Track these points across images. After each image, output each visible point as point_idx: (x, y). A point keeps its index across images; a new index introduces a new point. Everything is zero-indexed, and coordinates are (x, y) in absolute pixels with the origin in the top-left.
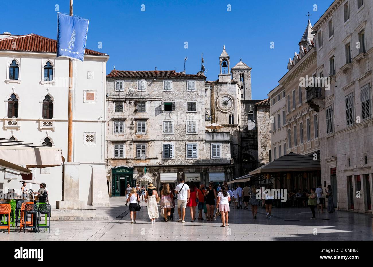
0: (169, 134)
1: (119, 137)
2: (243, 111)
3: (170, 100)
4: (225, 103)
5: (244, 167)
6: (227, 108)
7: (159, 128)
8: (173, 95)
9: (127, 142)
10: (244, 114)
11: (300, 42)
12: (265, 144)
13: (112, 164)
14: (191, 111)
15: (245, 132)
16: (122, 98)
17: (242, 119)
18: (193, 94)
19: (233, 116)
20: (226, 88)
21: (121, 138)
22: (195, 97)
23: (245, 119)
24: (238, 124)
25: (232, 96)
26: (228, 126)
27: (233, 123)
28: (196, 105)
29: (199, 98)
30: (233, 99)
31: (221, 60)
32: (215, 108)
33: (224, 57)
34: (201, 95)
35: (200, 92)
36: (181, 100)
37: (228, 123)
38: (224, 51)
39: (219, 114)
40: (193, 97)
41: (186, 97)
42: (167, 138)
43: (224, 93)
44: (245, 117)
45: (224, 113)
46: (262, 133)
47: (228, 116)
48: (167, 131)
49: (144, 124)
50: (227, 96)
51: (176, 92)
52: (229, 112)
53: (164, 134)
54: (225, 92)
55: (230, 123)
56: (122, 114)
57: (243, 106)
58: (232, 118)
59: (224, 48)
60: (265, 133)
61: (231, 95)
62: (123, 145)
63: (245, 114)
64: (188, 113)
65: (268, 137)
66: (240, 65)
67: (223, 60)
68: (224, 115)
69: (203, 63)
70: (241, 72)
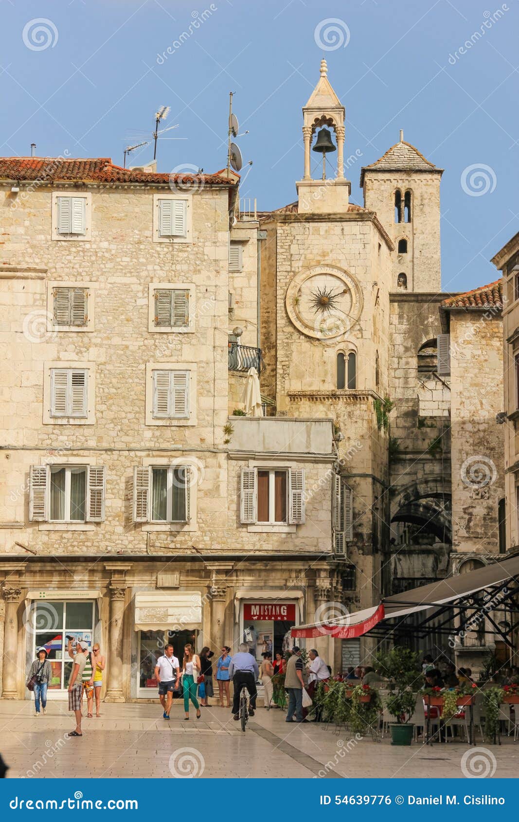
0: (72, 422)
2: (399, 339)
4: (323, 302)
7: (32, 395)
8: (93, 258)
10: (402, 349)
14: (170, 326)
15: (406, 425)
17: (396, 369)
18: (180, 254)
19: (353, 355)
22: (185, 267)
23: (407, 373)
24: (374, 388)
25: (352, 271)
26: (334, 396)
27: (353, 385)
28: (192, 301)
29: (204, 273)
30: (357, 287)
31: (309, 120)
32: (282, 322)
33: (320, 109)
34: (213, 258)
35: (209, 249)
36: (124, 280)
38: (323, 84)
39: (294, 347)
40: (178, 267)
41: (150, 268)
42: (64, 438)
43: (319, 261)
44: (407, 363)
45: (316, 343)
47: (331, 355)
48: (64, 409)
50: (333, 270)
51: (105, 244)
52: (339, 340)
53: (52, 422)
54: (324, 254)
55: (341, 385)
57: (401, 317)
58: (347, 364)
59: (321, 71)
60: (482, 427)
61: (345, 267)
63: (407, 349)
64: (154, 334)
66: (402, 154)
67: (317, 120)
68: (317, 351)
69: (235, 135)
70: (398, 184)
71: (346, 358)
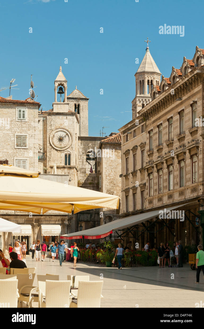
2: (81, 150)
4: (61, 140)
5: (80, 219)
6: (63, 146)
10: (81, 153)
11: (137, 73)
12: (112, 191)
14: (21, 146)
17: (80, 159)
18: (24, 125)
19: (70, 155)
20: (62, 120)
22: (25, 129)
23: (83, 160)
24: (75, 165)
25: (69, 130)
26: (64, 168)
27: (69, 164)
28: (27, 139)
29: (31, 131)
30: (71, 135)
31: (57, 84)
32: (48, 145)
33: (60, 81)
34: (33, 126)
35: (32, 124)
36: (7, 132)
37: (63, 164)
38: (61, 74)
39: (52, 152)
40: (23, 129)
41: (15, 129)
43: (59, 127)
44: (83, 157)
45: (59, 151)
46: (108, 178)
47: (63, 155)
50: (63, 130)
52: (66, 150)
54: (61, 125)
55: (66, 164)
57: (81, 144)
58: (68, 158)
59: (60, 70)
60: (112, 178)
61: (67, 129)
63: (83, 153)
64: (16, 149)
65: (115, 183)
66: (76, 93)
67: (59, 84)
68: (59, 154)
69: (32, 87)
70: (76, 103)
71: (68, 156)
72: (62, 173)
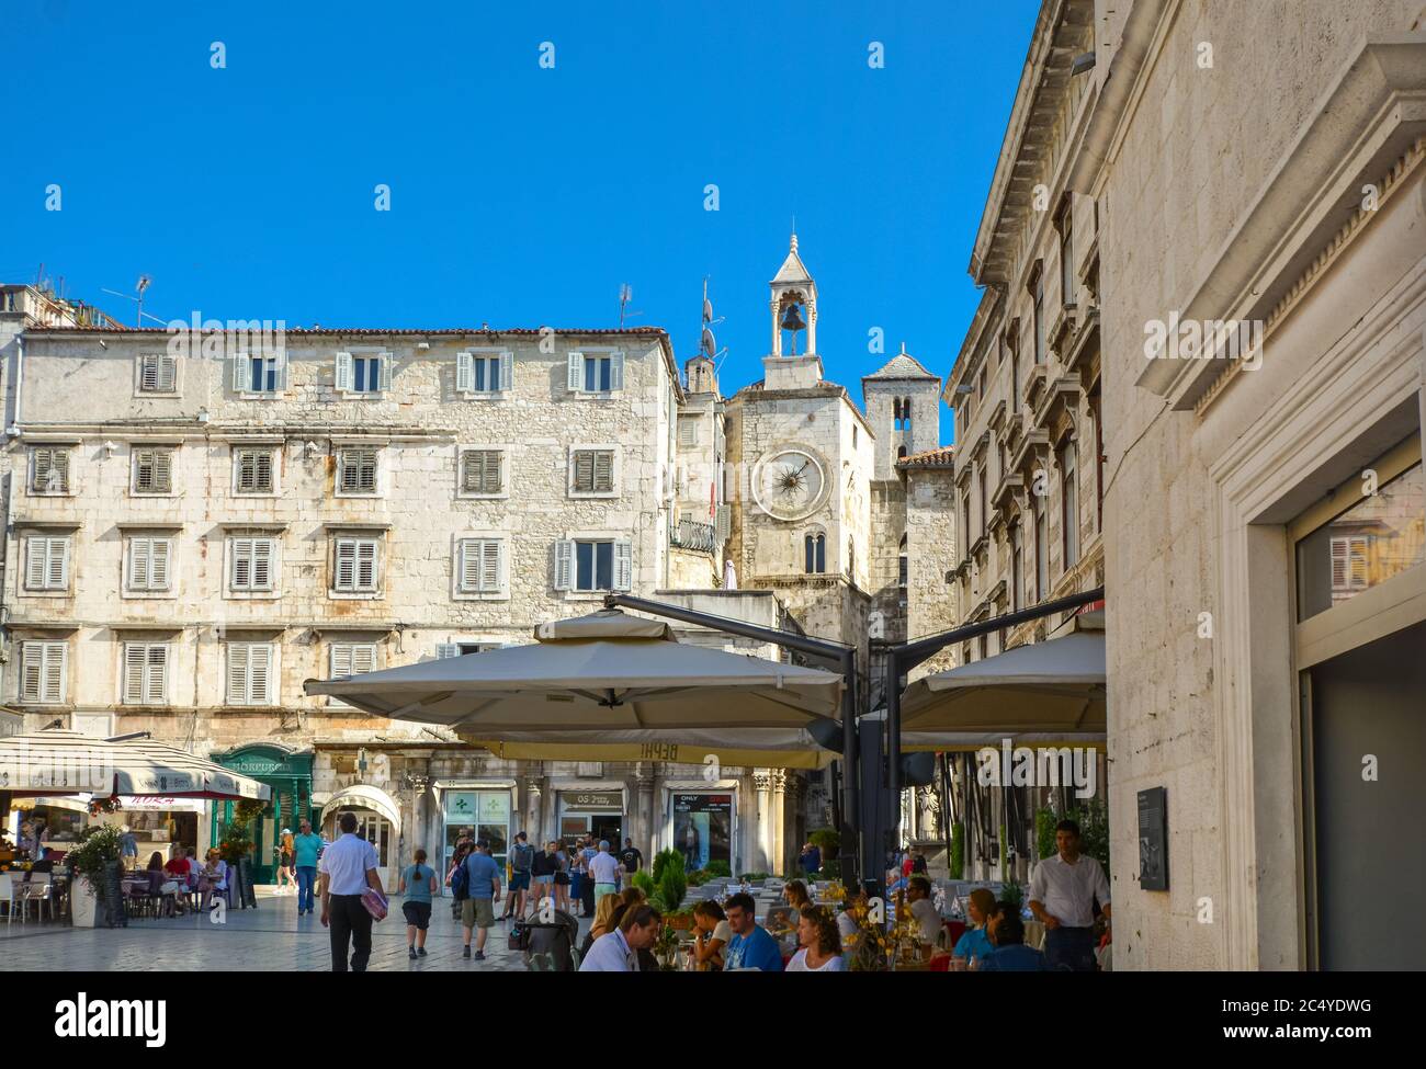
0: (484, 597)
1: (254, 607)
2: (880, 528)
3: (494, 440)
4: (788, 483)
6: (798, 506)
7: (440, 568)
9: (287, 633)
10: (883, 539)
13: (215, 732)
14: (591, 491)
16: (270, 431)
17: (877, 559)
18: (604, 411)
19: (821, 538)
20: (795, 415)
21: (261, 615)
22: (610, 426)
23: (888, 562)
24: (845, 574)
25: (821, 449)
26: (802, 582)
27: (821, 568)
28: (617, 464)
29: (631, 432)
30: (824, 466)
31: (776, 294)
32: (745, 505)
33: (787, 283)
34: (641, 416)
36: (543, 441)
37: (799, 570)
39: (760, 530)
40: (603, 426)
41: (571, 427)
42: (476, 615)
43: (786, 441)
44: (889, 552)
45: (783, 525)
46: (926, 597)
47: (799, 537)
48: (474, 583)
49: (367, 550)
50: (799, 450)
51: (522, 403)
52: (807, 521)
53: (462, 597)
55: (809, 569)
56: (269, 504)
57: (882, 506)
58: (816, 550)
61: (814, 447)
62: (270, 647)
63: (889, 538)
64: (574, 500)
66: (902, 365)
67: (785, 295)
68: (785, 534)
71: (815, 541)
72: (794, 600)
